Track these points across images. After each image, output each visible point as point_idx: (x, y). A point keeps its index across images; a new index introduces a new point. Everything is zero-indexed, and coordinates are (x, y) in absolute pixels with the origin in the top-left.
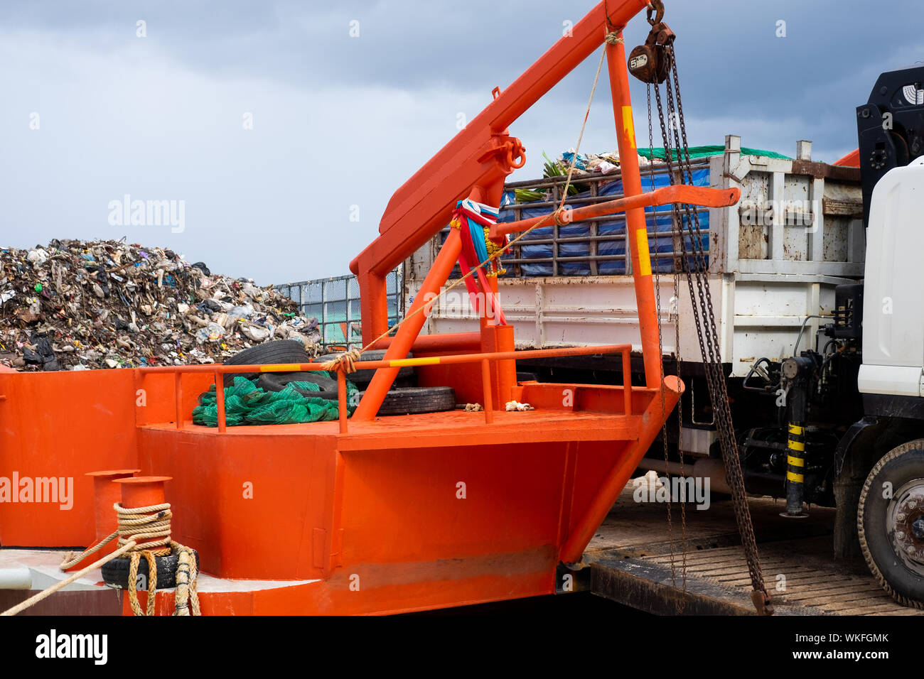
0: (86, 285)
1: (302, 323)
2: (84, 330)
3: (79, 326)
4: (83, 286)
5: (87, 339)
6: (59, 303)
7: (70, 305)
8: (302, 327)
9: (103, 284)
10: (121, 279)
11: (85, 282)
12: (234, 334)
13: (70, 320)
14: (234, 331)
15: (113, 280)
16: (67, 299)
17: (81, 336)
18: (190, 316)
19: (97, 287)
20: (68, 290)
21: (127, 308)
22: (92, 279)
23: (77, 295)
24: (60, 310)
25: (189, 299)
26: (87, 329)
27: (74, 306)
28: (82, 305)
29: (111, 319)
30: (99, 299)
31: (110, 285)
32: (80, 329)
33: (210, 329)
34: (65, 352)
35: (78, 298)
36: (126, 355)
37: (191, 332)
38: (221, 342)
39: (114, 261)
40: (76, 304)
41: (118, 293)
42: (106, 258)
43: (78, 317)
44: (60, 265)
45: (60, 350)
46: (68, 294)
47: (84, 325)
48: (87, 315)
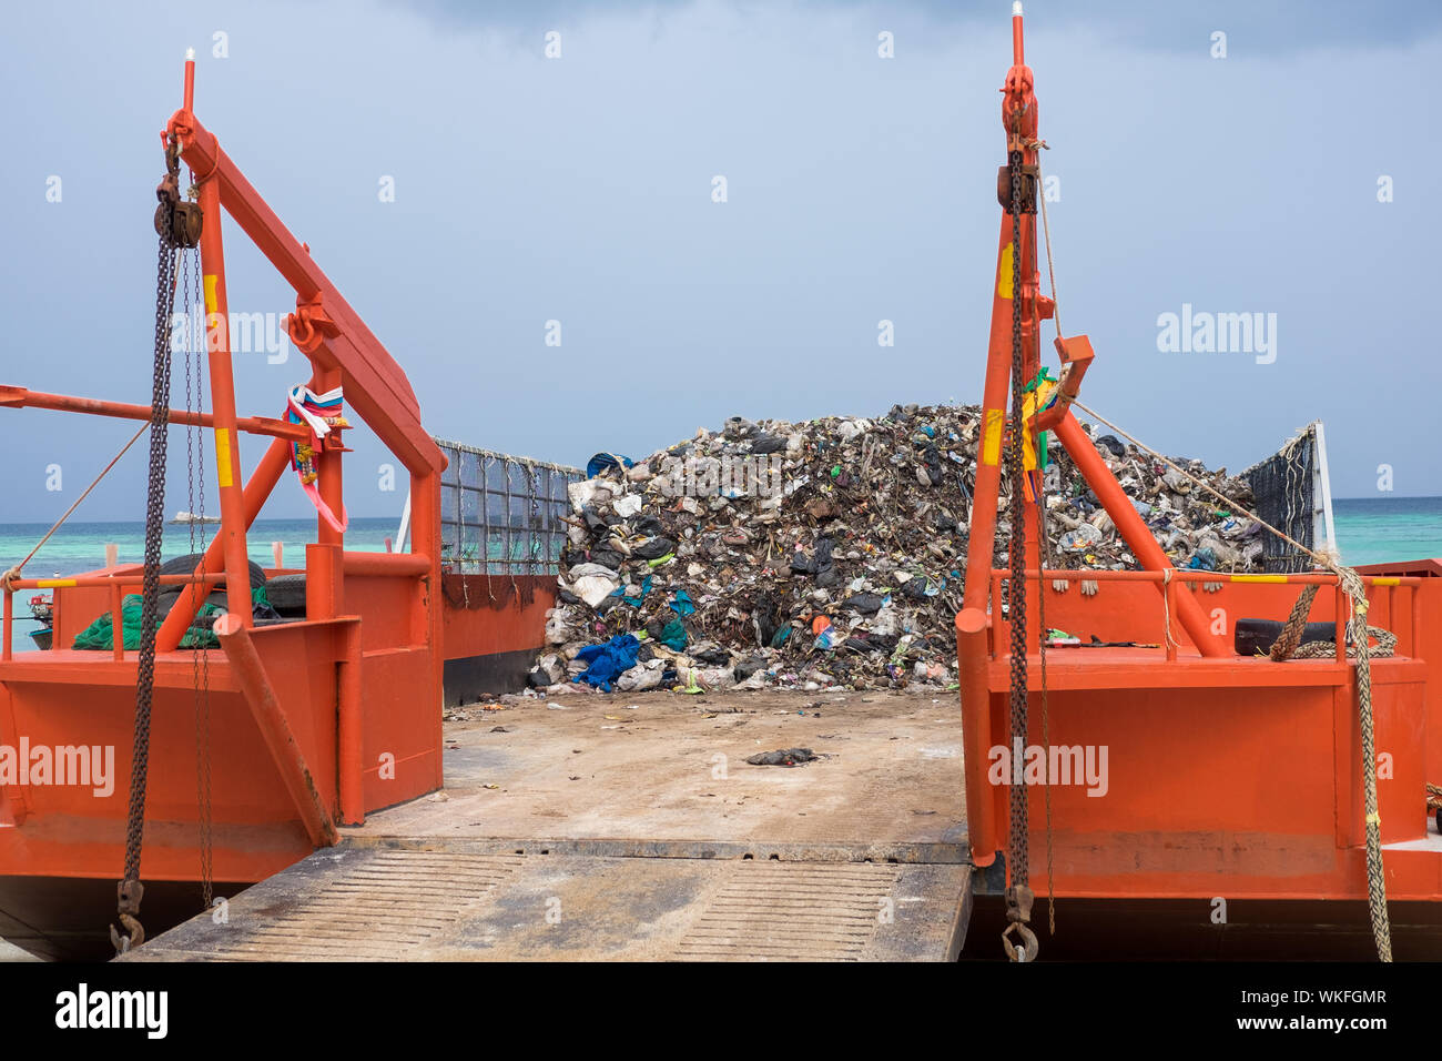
0: (905, 468)
1: (1238, 527)
2: (884, 530)
3: (880, 525)
4: (900, 469)
5: (887, 541)
6: (864, 492)
7: (877, 494)
8: (1236, 533)
9: (932, 467)
10: (962, 460)
11: (903, 464)
12: (1114, 541)
13: (873, 516)
14: (1116, 537)
15: (951, 463)
16: (875, 487)
17: (879, 537)
18: (1057, 515)
19: (922, 473)
20: (877, 475)
21: (965, 501)
22: (916, 459)
23: (887, 483)
24: (862, 502)
25: (1071, 489)
26: (889, 529)
27: (881, 497)
28: (893, 495)
29: (933, 516)
30: (922, 488)
31: (944, 469)
32: (881, 529)
33: (1081, 532)
34: (849, 560)
35: (888, 486)
36: (932, 566)
37: (1053, 536)
38: (1088, 552)
39: (960, 435)
40: (885, 494)
41: (956, 479)
42: (951, 430)
43: (884, 511)
44: (876, 440)
45: (843, 557)
46: (875, 480)
47: (888, 523)
48: (899, 508)
